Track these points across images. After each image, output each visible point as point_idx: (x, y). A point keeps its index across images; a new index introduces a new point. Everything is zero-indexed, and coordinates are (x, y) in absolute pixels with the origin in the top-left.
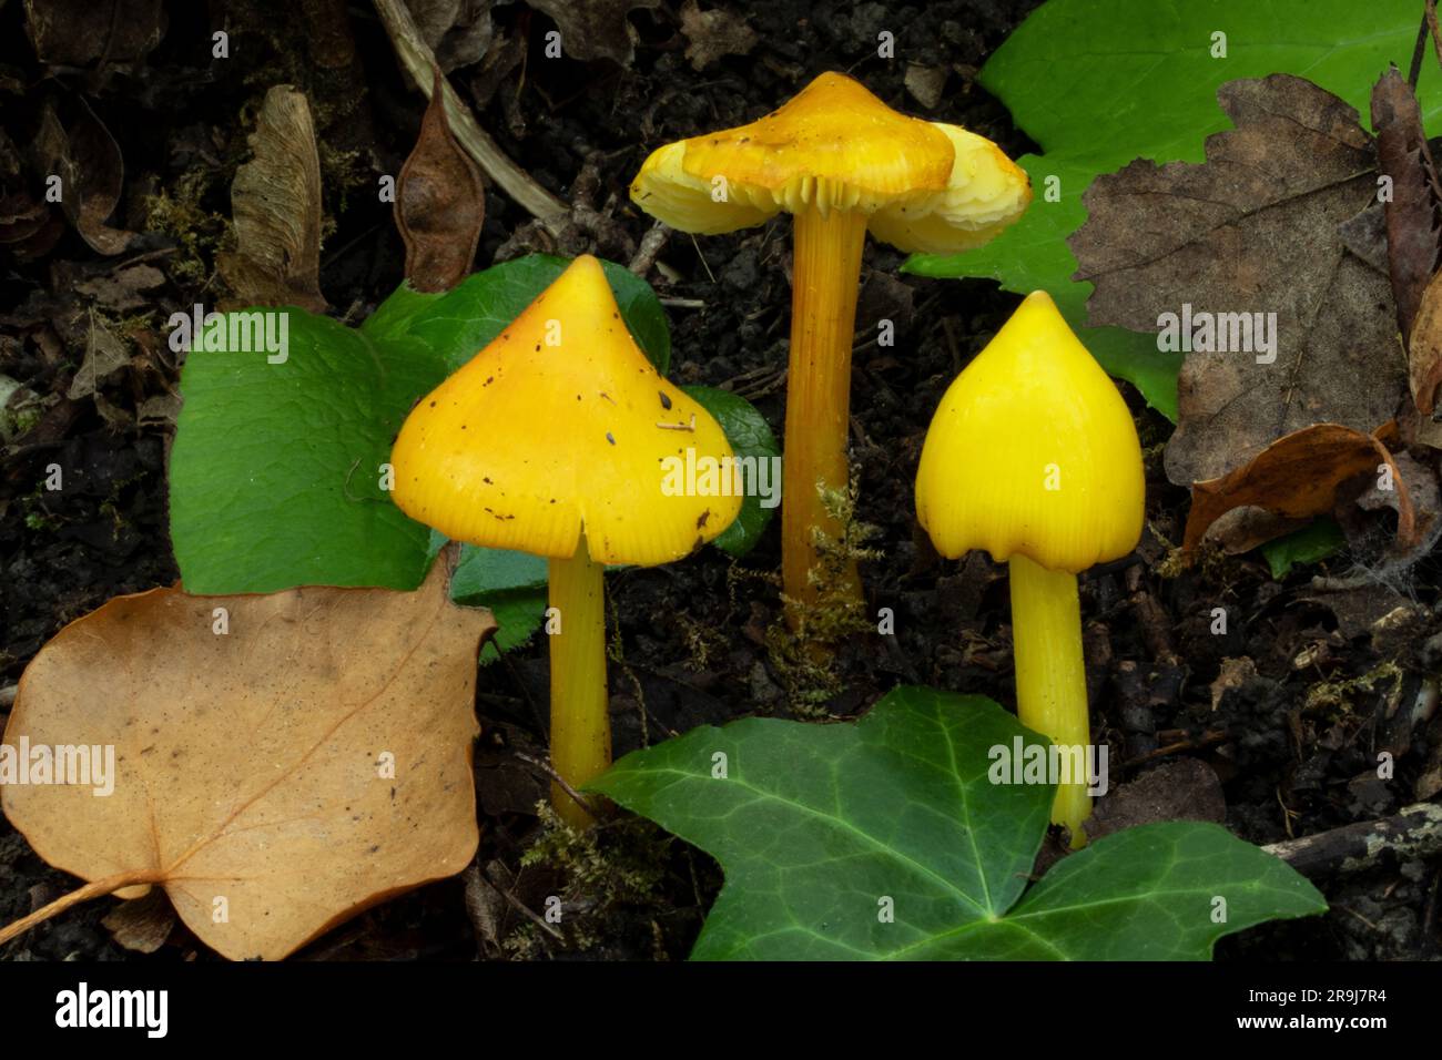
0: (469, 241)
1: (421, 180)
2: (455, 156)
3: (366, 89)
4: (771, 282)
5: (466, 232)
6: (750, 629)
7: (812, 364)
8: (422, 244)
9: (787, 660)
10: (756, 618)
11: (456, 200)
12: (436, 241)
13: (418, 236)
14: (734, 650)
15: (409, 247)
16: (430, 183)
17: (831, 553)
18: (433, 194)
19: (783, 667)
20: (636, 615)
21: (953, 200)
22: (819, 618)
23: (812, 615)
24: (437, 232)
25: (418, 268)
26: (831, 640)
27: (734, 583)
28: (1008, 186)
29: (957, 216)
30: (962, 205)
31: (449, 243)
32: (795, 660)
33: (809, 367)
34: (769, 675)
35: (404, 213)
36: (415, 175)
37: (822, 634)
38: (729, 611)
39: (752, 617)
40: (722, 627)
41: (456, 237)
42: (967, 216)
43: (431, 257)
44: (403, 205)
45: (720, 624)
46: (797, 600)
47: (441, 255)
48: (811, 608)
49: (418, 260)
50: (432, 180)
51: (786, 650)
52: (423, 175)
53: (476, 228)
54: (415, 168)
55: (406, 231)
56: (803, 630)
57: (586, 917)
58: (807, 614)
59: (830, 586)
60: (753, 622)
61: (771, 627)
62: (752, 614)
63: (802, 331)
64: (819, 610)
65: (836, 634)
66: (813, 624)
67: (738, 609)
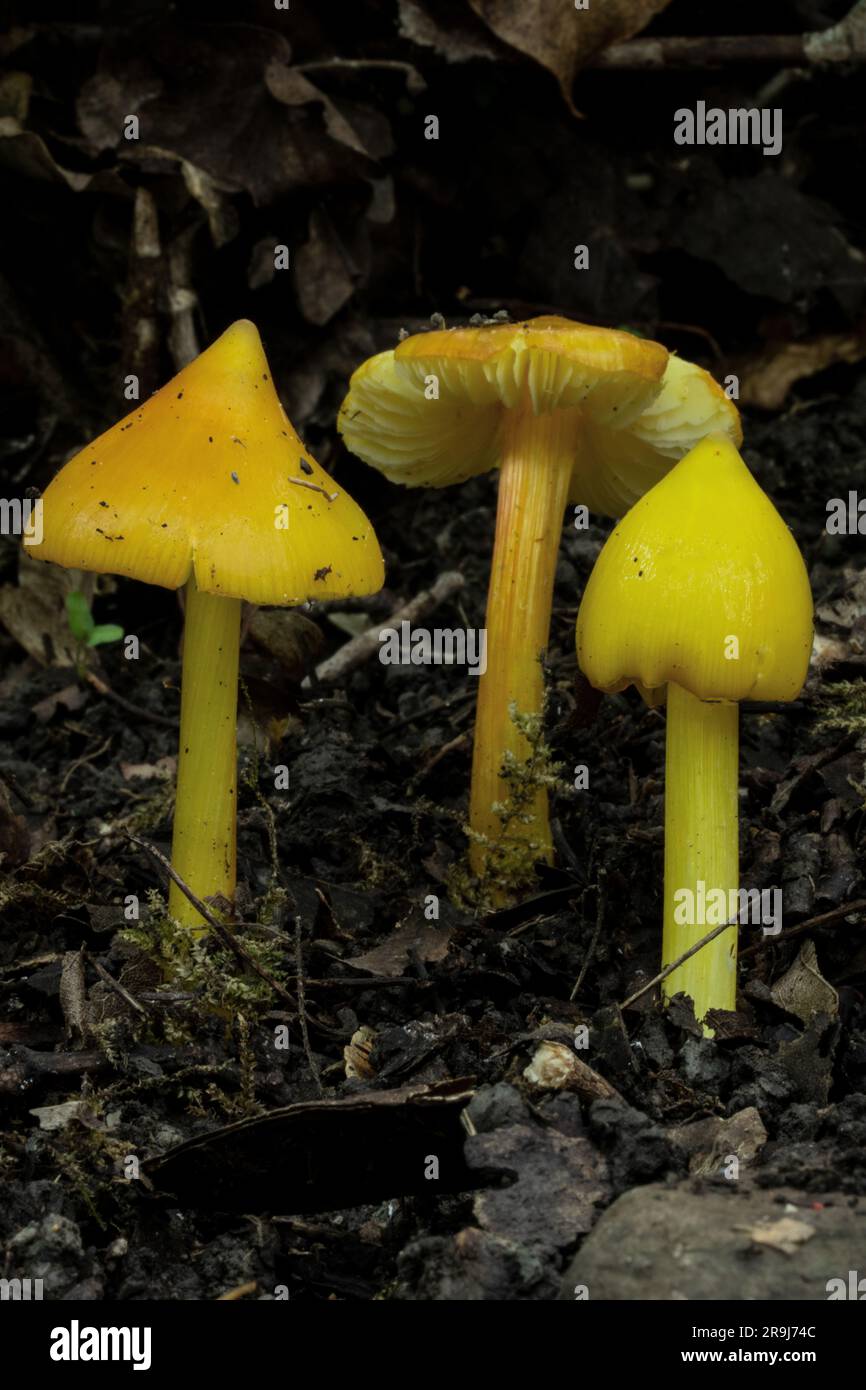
6: (432, 866)
7: (513, 582)
9: (466, 901)
10: (438, 855)
14: (412, 885)
17: (518, 776)
19: (461, 907)
20: (313, 837)
21: (663, 424)
22: (501, 856)
23: (493, 851)
26: (514, 884)
27: (419, 817)
28: (719, 414)
29: (665, 442)
30: (673, 430)
32: (474, 901)
33: (510, 582)
37: (505, 876)
38: (410, 845)
39: (435, 854)
40: (402, 861)
42: (677, 442)
45: (400, 856)
46: (481, 834)
48: (493, 844)
51: (466, 890)
56: (484, 869)
57: (178, 1008)
58: (489, 850)
59: (514, 819)
60: (435, 859)
61: (452, 865)
62: (435, 851)
63: (505, 551)
64: (503, 846)
65: (519, 879)
66: (495, 862)
67: (421, 845)
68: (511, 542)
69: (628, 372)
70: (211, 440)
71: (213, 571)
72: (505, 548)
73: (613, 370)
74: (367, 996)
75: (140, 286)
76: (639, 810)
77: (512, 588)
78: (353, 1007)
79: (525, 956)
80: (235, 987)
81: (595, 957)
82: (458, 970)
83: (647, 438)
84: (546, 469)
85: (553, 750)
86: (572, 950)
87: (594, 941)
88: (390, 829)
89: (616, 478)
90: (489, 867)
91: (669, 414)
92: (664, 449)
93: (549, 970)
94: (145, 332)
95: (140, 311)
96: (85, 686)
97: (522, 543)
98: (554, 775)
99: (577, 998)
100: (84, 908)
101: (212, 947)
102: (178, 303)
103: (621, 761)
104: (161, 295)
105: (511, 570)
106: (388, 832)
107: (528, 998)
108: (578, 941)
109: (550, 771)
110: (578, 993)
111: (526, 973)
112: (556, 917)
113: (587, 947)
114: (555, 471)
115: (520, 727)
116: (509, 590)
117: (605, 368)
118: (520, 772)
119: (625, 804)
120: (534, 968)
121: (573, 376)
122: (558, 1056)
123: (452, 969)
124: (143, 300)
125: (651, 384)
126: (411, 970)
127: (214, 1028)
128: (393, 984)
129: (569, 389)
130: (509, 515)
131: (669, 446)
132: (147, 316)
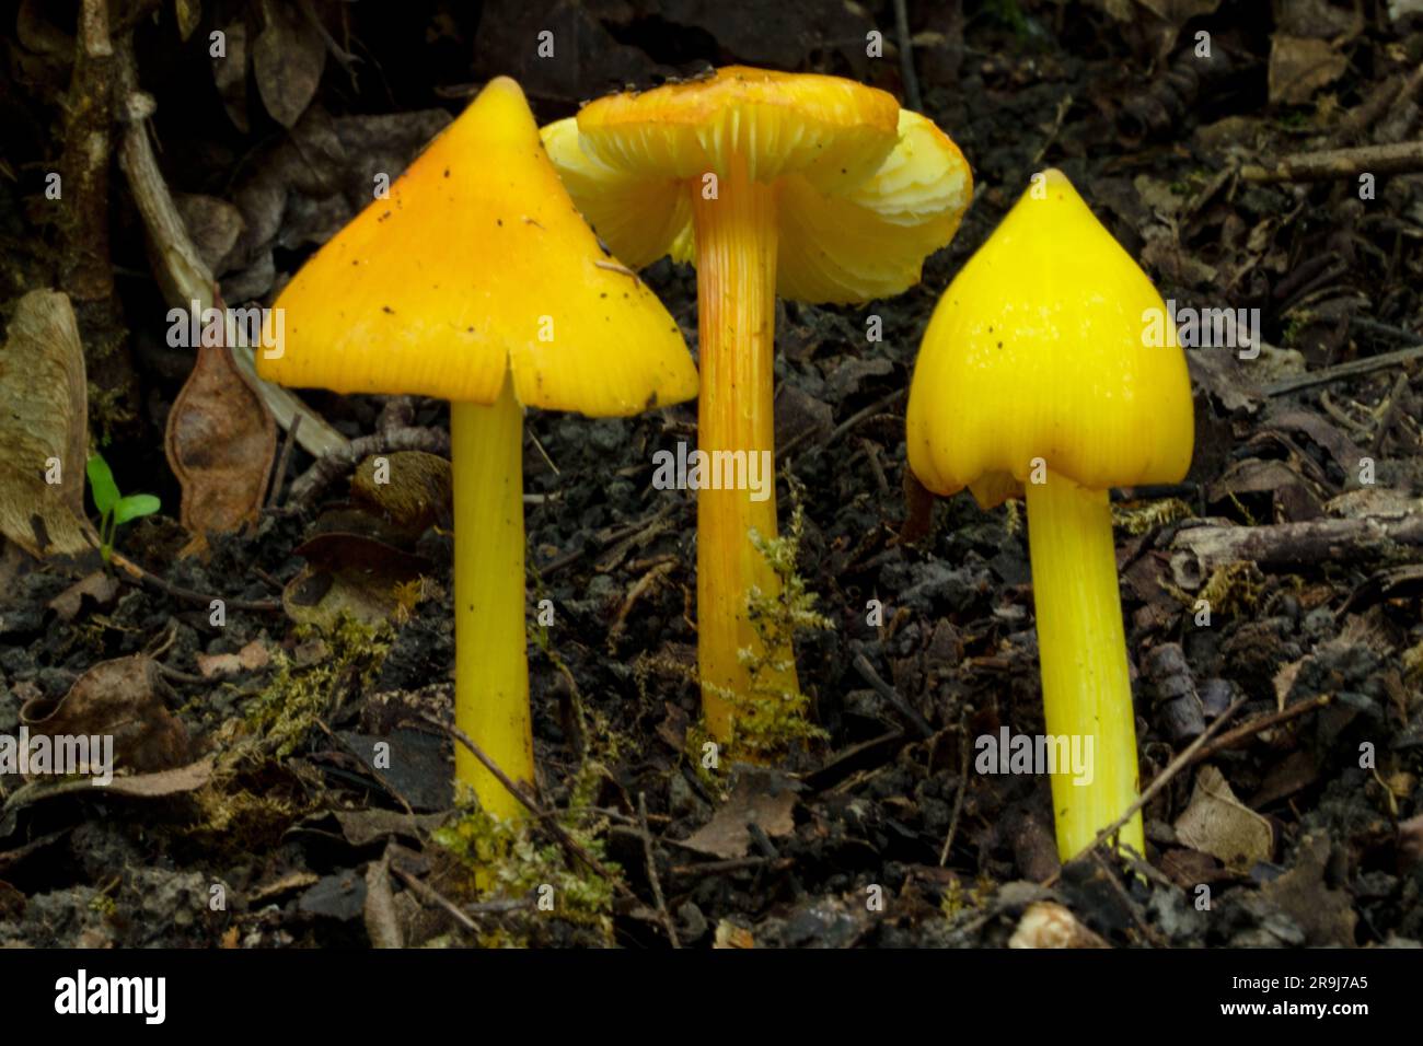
0: (258, 476)
1: (199, 415)
2: (239, 384)
3: (127, 332)
4: (646, 434)
5: (254, 465)
6: (667, 733)
8: (201, 483)
10: (672, 719)
11: (242, 434)
12: (218, 478)
13: (197, 473)
14: (647, 758)
15: (186, 486)
16: (210, 417)
17: (768, 615)
18: (213, 429)
21: (888, 186)
22: (752, 713)
23: (742, 707)
24: (219, 468)
25: (198, 508)
26: (766, 745)
27: (644, 676)
28: (953, 168)
29: (889, 206)
30: (899, 192)
31: (235, 479)
33: (729, 390)
34: (692, 785)
35: (178, 450)
36: (191, 408)
37: (756, 736)
38: (638, 710)
39: (668, 719)
40: (631, 730)
41: (242, 472)
43: (213, 494)
44: (177, 443)
47: (225, 492)
48: (741, 699)
49: (198, 499)
50: (212, 413)
52: (201, 408)
53: (267, 461)
54: (192, 400)
55: (181, 469)
56: (730, 729)
57: (515, 920)
58: (737, 706)
59: (766, 665)
60: (669, 724)
61: (690, 730)
62: (667, 714)
63: (718, 351)
64: (752, 701)
65: (772, 738)
66: (746, 722)
67: (651, 709)
68: (725, 340)
69: (867, 126)
70: (500, 223)
71: (540, 380)
72: (718, 346)
73: (849, 124)
74: (709, 885)
75: (92, 91)
76: (890, 646)
77: (733, 394)
78: (695, 901)
79: (878, 819)
80: (574, 887)
81: (963, 813)
82: (820, 841)
83: (871, 204)
84: (755, 249)
85: (806, 581)
86: (932, 806)
87: (960, 792)
88: (610, 694)
89: (823, 254)
90: (737, 728)
91: (895, 172)
92: (889, 216)
93: (905, 832)
94: (97, 147)
95: (89, 123)
96: (113, 571)
97: (738, 340)
98: (808, 610)
99: (949, 864)
100: (332, 817)
101: (538, 841)
102: (136, 109)
103: (848, 591)
104: (114, 100)
105: (729, 372)
106: (608, 698)
107: (896, 867)
108: (939, 795)
109: (803, 605)
110: (949, 856)
111: (883, 840)
112: (885, 771)
113: (950, 803)
114: (764, 251)
115: (768, 556)
116: (729, 398)
117: (841, 122)
118: (772, 611)
119: (873, 640)
120: (889, 832)
121: (806, 135)
122: (1053, 919)
123: (813, 842)
124: (96, 109)
125: (885, 139)
126: (755, 848)
127: (560, 938)
128: (738, 868)
129: (797, 152)
130: (718, 307)
131: (897, 211)
132: (99, 128)
